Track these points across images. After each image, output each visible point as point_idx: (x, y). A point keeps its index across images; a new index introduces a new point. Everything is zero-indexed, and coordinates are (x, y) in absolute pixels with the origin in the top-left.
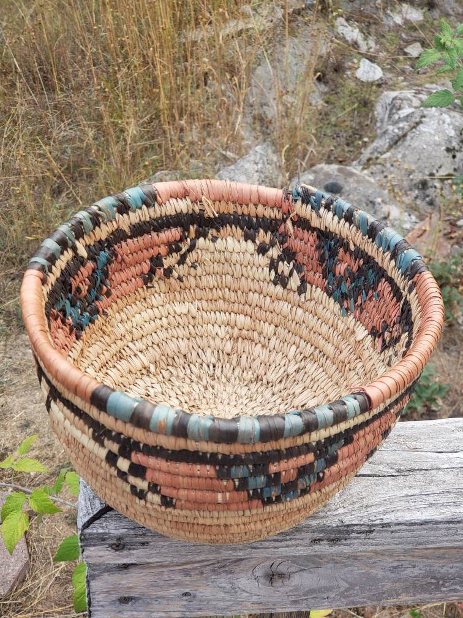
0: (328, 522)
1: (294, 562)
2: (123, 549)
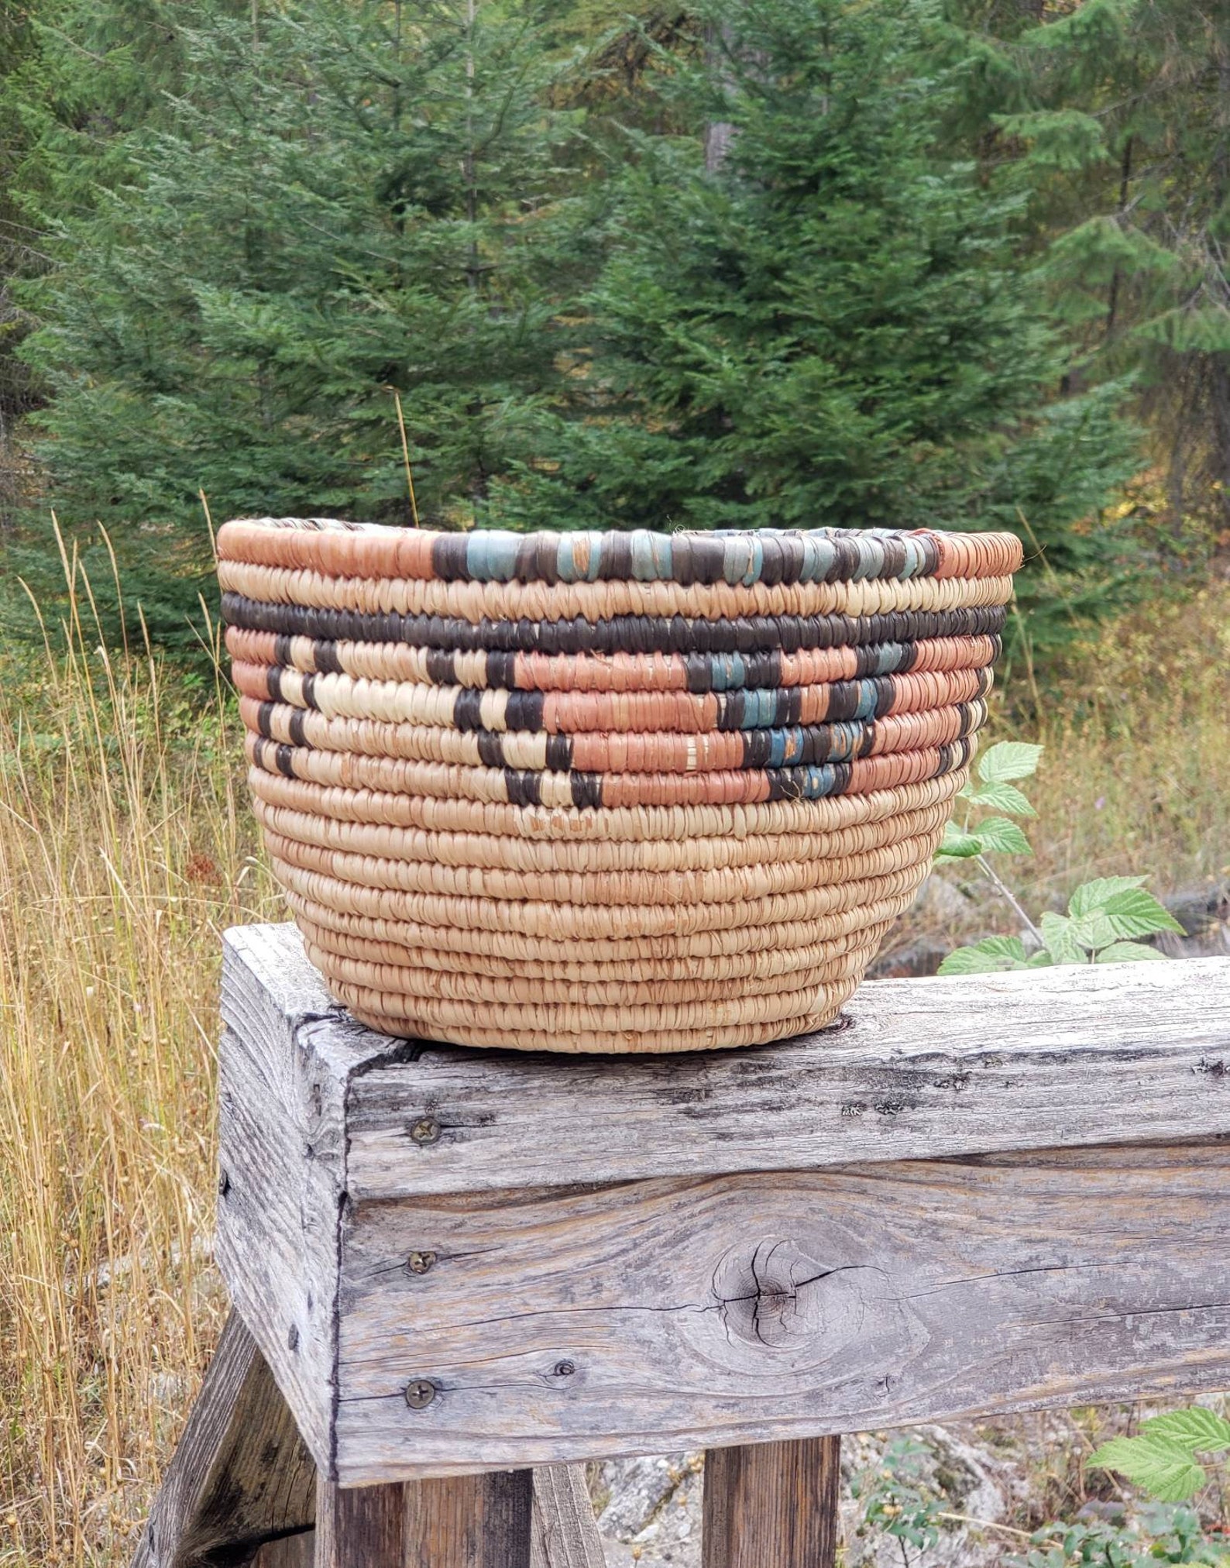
0: (870, 1052)
1: (802, 1246)
2: (437, 1139)
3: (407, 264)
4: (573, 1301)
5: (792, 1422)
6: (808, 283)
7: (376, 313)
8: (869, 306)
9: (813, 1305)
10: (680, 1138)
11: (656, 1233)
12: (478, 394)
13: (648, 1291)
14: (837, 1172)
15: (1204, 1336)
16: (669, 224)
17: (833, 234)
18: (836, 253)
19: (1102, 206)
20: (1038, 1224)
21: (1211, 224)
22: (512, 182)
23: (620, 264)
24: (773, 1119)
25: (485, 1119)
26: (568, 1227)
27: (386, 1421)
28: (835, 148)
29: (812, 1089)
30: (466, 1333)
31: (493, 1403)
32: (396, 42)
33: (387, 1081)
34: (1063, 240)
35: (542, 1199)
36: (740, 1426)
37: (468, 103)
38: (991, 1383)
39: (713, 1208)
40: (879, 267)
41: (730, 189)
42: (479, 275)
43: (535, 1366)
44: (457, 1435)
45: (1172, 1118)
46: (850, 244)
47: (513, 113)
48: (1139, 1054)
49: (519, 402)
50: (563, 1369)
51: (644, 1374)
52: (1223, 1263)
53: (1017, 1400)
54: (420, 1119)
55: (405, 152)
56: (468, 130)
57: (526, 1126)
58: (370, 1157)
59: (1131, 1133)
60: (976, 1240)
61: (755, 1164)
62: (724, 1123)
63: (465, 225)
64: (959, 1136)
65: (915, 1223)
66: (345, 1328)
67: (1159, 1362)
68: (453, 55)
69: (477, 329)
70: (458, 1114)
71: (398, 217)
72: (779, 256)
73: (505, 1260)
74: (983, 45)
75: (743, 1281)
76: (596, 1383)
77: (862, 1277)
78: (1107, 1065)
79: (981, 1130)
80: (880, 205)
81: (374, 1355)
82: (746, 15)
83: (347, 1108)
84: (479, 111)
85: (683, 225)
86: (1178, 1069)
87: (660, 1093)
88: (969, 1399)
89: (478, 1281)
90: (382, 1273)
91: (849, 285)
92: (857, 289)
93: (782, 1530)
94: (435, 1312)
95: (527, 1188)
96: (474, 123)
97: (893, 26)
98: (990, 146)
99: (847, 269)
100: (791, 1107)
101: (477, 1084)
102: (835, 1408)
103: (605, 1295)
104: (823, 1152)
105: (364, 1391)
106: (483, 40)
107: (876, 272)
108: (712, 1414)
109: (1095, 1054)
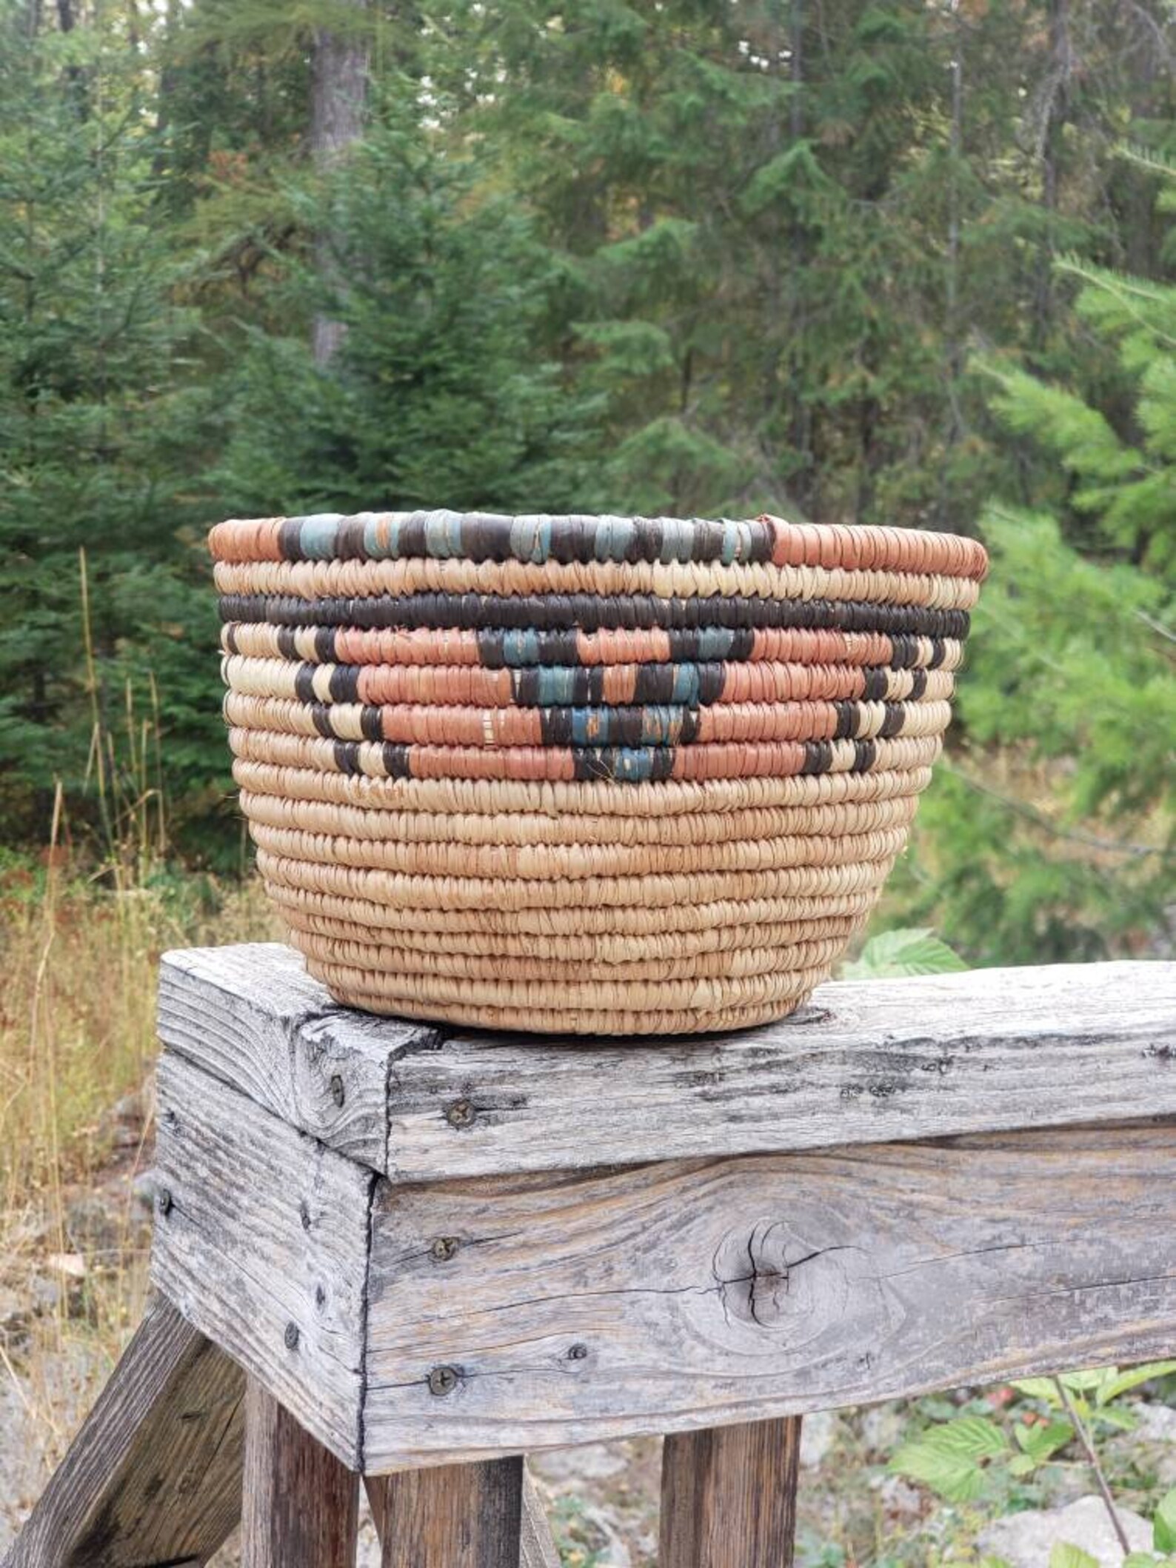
1: (794, 1228)
2: (472, 1122)
3: (41, 444)
4: (586, 1285)
5: (782, 1400)
6: (417, 467)
7: (12, 488)
8: (471, 489)
9: (804, 1285)
10: (695, 1121)
11: (662, 1217)
12: (107, 563)
13: (655, 1274)
14: (826, 1156)
15: (1140, 1308)
16: (288, 411)
17: (438, 423)
18: (438, 440)
19: (665, 408)
20: (1001, 1205)
21: (762, 426)
22: (140, 371)
23: (241, 445)
24: (780, 1102)
25: (518, 1102)
26: (583, 1211)
27: (411, 1409)
28: (438, 347)
29: (816, 1072)
30: (486, 1319)
31: (510, 1388)
32: (28, 239)
33: (425, 1064)
34: (635, 438)
35: (559, 1184)
36: (736, 1405)
37: (100, 298)
38: (958, 1357)
39: (714, 1192)
40: (480, 453)
41: (340, 380)
42: (107, 454)
43: (550, 1350)
44: (477, 1421)
45: (1126, 1099)
46: (454, 432)
47: (140, 308)
48: (1098, 1039)
49: (148, 570)
50: (576, 1352)
51: (651, 1356)
52: (1157, 1239)
53: (981, 1373)
54: (457, 1102)
55: (38, 341)
56: (98, 322)
57: (555, 1109)
58: (409, 1140)
59: (1088, 1113)
60: (946, 1220)
61: (761, 1146)
62: (736, 1105)
63: (96, 409)
64: (943, 1117)
65: (893, 1205)
66: (373, 1317)
67: (1103, 1334)
68: (82, 253)
69: (106, 503)
70: (493, 1097)
71: (32, 401)
72: (389, 442)
73: (524, 1245)
74: (561, 262)
75: (741, 1263)
76: (607, 1366)
77: (847, 1258)
78: (1071, 1050)
79: (962, 1111)
80: (480, 398)
81: (400, 1343)
82: (357, 225)
83: (388, 1090)
84: (108, 305)
85: (300, 414)
86: (1130, 1053)
87: (679, 1077)
88: (939, 1373)
89: (499, 1266)
90: (408, 1260)
91: (453, 469)
92: (459, 473)
93: (748, 1511)
94: (458, 1298)
95: (552, 1171)
96: (103, 317)
97: (490, 239)
98: (567, 350)
99: (451, 456)
100: (796, 1089)
101: (509, 1068)
102: (822, 1385)
103: (615, 1278)
104: (824, 1133)
105: (390, 1379)
106: (111, 240)
107: (478, 459)
108: (712, 1394)
109: (1062, 1039)
